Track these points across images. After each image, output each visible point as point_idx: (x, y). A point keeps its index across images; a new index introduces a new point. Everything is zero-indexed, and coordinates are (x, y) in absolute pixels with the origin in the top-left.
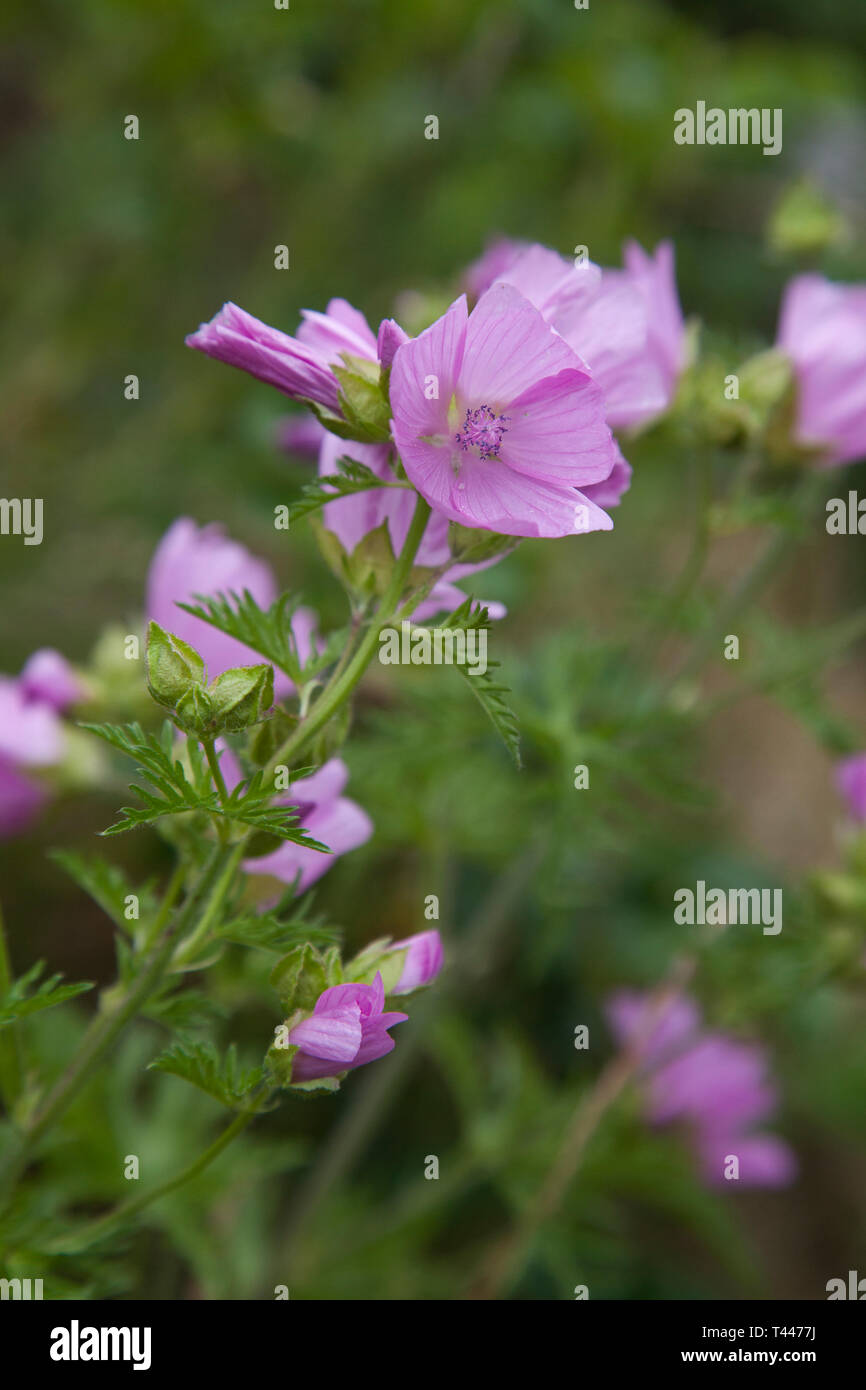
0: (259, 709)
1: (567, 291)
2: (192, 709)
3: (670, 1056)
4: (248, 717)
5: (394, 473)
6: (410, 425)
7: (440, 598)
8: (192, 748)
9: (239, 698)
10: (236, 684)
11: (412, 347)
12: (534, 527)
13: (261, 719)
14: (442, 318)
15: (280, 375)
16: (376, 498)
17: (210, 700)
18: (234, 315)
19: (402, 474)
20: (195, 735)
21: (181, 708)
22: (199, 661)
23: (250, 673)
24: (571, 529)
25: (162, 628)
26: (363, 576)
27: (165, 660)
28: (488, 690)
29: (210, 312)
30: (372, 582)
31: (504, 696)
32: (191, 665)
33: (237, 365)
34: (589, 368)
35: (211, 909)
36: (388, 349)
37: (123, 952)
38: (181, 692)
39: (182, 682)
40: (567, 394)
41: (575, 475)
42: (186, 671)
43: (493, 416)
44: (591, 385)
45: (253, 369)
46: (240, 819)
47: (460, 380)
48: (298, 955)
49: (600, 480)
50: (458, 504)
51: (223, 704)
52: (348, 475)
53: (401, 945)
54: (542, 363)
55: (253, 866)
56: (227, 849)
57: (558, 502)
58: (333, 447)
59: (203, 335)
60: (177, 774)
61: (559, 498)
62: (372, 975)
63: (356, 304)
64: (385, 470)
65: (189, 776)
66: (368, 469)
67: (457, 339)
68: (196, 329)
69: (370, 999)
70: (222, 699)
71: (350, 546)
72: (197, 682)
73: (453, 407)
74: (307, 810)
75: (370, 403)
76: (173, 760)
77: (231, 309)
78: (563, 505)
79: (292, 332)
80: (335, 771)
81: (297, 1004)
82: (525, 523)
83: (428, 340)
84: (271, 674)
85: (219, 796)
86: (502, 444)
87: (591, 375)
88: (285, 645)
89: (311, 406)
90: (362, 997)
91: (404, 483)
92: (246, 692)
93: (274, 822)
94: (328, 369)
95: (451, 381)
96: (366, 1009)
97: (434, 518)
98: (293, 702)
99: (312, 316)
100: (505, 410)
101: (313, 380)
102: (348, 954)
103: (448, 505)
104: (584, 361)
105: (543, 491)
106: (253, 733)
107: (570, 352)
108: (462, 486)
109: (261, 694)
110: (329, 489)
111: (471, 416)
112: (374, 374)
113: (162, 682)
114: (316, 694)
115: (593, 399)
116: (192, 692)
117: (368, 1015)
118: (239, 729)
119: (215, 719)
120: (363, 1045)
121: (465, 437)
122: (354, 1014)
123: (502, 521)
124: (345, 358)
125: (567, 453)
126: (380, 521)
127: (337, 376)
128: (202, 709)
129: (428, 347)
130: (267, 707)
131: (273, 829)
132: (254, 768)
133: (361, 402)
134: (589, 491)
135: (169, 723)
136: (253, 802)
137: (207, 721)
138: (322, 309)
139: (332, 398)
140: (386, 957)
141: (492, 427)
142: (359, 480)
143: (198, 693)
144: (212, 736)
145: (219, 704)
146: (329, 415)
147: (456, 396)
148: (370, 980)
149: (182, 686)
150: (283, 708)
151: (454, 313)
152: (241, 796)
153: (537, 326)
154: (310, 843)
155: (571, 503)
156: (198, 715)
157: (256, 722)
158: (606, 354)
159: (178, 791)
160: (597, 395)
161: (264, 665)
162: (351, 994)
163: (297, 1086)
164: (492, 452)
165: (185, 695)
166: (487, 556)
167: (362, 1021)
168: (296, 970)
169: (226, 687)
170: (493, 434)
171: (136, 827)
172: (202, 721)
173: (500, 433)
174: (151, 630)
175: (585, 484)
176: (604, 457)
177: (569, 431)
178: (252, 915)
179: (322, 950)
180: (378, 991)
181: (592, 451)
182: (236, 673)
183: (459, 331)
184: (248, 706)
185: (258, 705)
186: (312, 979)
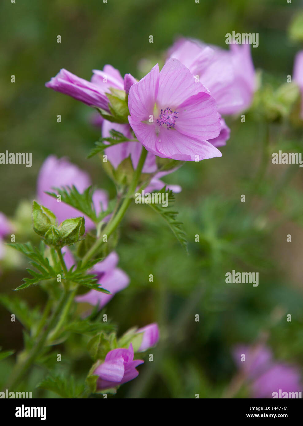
0: (79, 235)
1: (201, 59)
2: (52, 236)
3: (260, 373)
4: (75, 239)
5: (132, 136)
6: (138, 117)
7: (153, 185)
8: (53, 252)
9: (71, 231)
10: (69, 225)
11: (137, 85)
12: (189, 157)
13: (80, 239)
14: (149, 73)
15: (85, 98)
16: (125, 146)
17: (59, 232)
18: (65, 74)
19: (135, 137)
20: (53, 247)
21: (47, 236)
22: (54, 216)
23: (75, 220)
24: (204, 157)
25: (38, 203)
26: (121, 177)
27: (40, 217)
28: (174, 223)
29: (55, 73)
30: (125, 180)
31: (180, 226)
32: (51, 218)
33: (66, 94)
34: (209, 92)
35: (63, 318)
36: (128, 85)
37: (26, 337)
38: (46, 230)
39: (47, 225)
40: (202, 102)
41: (206, 135)
42: (48, 221)
43: (172, 112)
44: (211, 98)
45: (74, 95)
46: (73, 281)
47: (158, 97)
48: (98, 337)
49: (216, 137)
50: (158, 148)
51: (64, 234)
52: (113, 137)
53: (141, 331)
54: (191, 89)
55: (80, 299)
56: (68, 293)
57: (199, 146)
58: (107, 126)
59: (53, 82)
60: (46, 263)
61: (199, 144)
62: (129, 344)
63: (115, 66)
64: (129, 134)
65: (51, 263)
66: (122, 134)
67: (155, 81)
68: (50, 80)
69: (128, 355)
70: (64, 232)
71: (116, 165)
72: (53, 225)
73: (155, 108)
74: (101, 275)
75: (122, 107)
76: (45, 257)
77: (64, 71)
78: (202, 147)
79: (89, 79)
80: (113, 258)
81: (98, 357)
82: (185, 155)
83: (144, 82)
84: (83, 220)
85: (64, 272)
86: (176, 123)
87: (210, 94)
88: (90, 208)
89: (98, 110)
90: (124, 354)
91: (136, 139)
92: (74, 228)
93: (87, 282)
94: (104, 94)
95: (154, 98)
96: (126, 359)
97: (149, 154)
98: (94, 231)
99: (97, 72)
100: (176, 109)
101: (98, 99)
102: (120, 335)
103: (154, 149)
104: (207, 89)
105: (193, 141)
106: (78, 245)
107: (202, 86)
108: (160, 141)
109: (80, 229)
110: (106, 143)
111: (162, 112)
112: (123, 95)
113: (39, 225)
114: (103, 227)
115: (212, 104)
116: (51, 229)
117: (127, 362)
118: (71, 244)
119: (61, 240)
120: (125, 374)
121: (160, 121)
122: (121, 362)
123: (176, 155)
124: (111, 89)
125: (201, 126)
126: (128, 155)
127: (108, 97)
128: (56, 236)
129: (144, 85)
130: (82, 234)
131: (86, 285)
132: (78, 258)
133: (118, 107)
134: (212, 141)
135: (43, 242)
136: (78, 273)
137: (58, 241)
138: (101, 69)
139: (106, 106)
140: (135, 336)
141: (171, 116)
142: (119, 139)
143: (54, 229)
144: (60, 247)
145: (62, 234)
146: (105, 113)
147: (157, 104)
148: (128, 347)
149: (47, 227)
150: (90, 234)
151: (154, 71)
152: (73, 271)
153: (188, 75)
154: (102, 290)
155: (204, 146)
156: (54, 238)
157: (78, 240)
158: (218, 84)
159: (47, 270)
160: (213, 102)
161: (80, 217)
162: (120, 352)
163: (99, 392)
164: (172, 126)
165: (48, 231)
166: (172, 168)
167: (125, 364)
168: (97, 343)
169: (65, 227)
170: (172, 119)
171: (30, 286)
172: (56, 241)
173: (175, 119)
174: (33, 204)
175: (210, 139)
176: (217, 127)
177: (202, 117)
178: (80, 320)
179: (108, 334)
180: (131, 351)
181: (212, 125)
182: (69, 221)
183: (156, 78)
184: (75, 235)
185: (79, 234)
186: (104, 347)
